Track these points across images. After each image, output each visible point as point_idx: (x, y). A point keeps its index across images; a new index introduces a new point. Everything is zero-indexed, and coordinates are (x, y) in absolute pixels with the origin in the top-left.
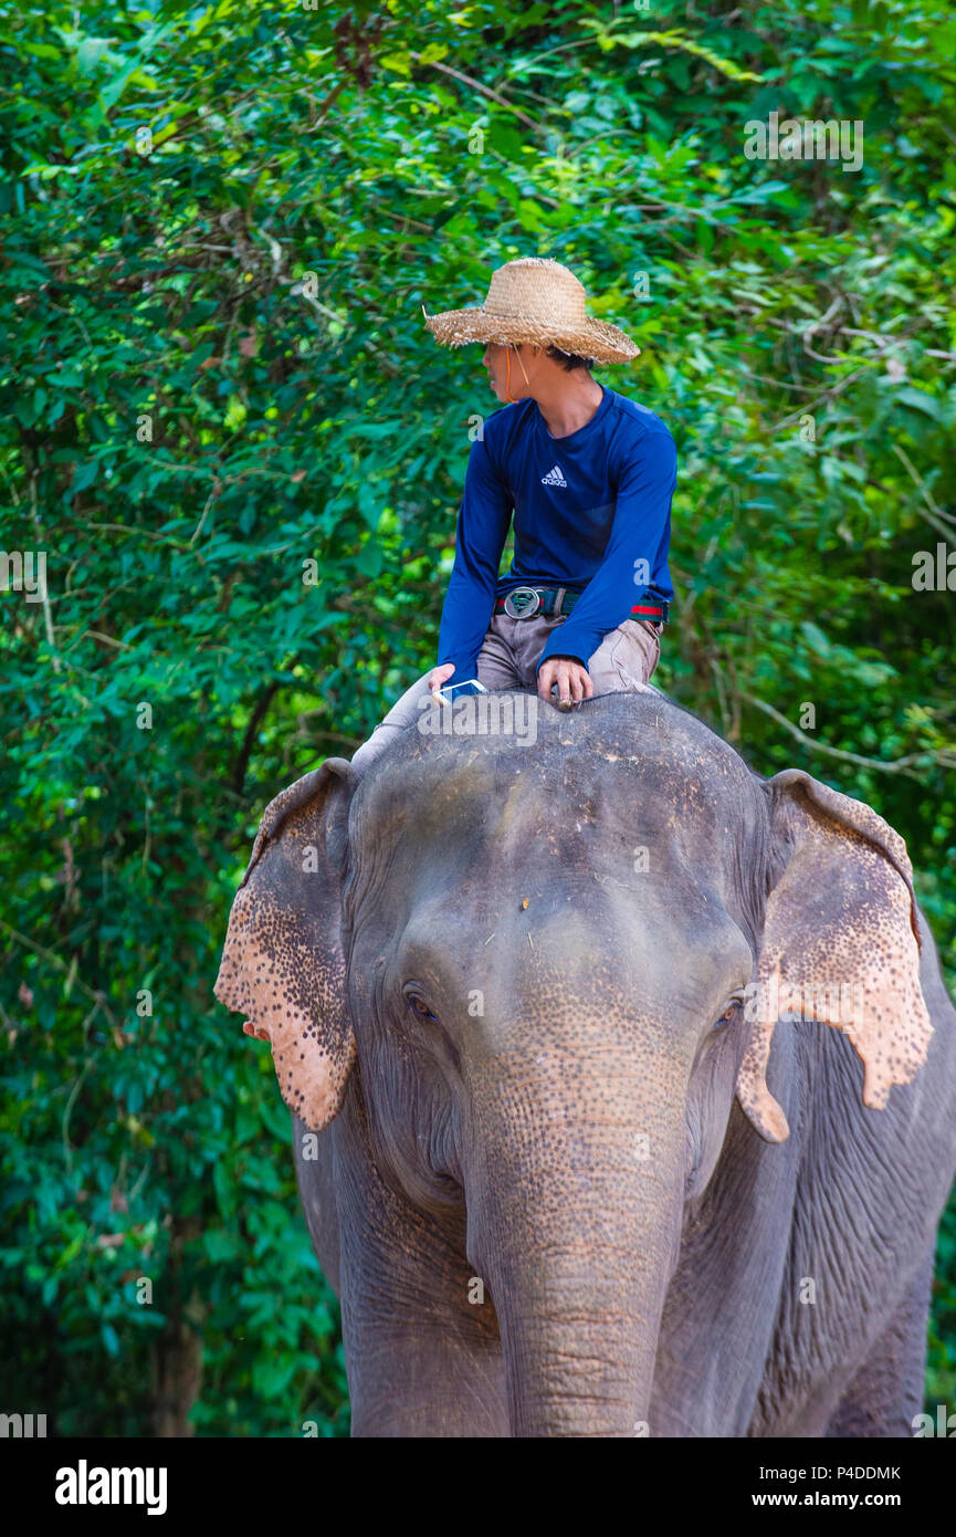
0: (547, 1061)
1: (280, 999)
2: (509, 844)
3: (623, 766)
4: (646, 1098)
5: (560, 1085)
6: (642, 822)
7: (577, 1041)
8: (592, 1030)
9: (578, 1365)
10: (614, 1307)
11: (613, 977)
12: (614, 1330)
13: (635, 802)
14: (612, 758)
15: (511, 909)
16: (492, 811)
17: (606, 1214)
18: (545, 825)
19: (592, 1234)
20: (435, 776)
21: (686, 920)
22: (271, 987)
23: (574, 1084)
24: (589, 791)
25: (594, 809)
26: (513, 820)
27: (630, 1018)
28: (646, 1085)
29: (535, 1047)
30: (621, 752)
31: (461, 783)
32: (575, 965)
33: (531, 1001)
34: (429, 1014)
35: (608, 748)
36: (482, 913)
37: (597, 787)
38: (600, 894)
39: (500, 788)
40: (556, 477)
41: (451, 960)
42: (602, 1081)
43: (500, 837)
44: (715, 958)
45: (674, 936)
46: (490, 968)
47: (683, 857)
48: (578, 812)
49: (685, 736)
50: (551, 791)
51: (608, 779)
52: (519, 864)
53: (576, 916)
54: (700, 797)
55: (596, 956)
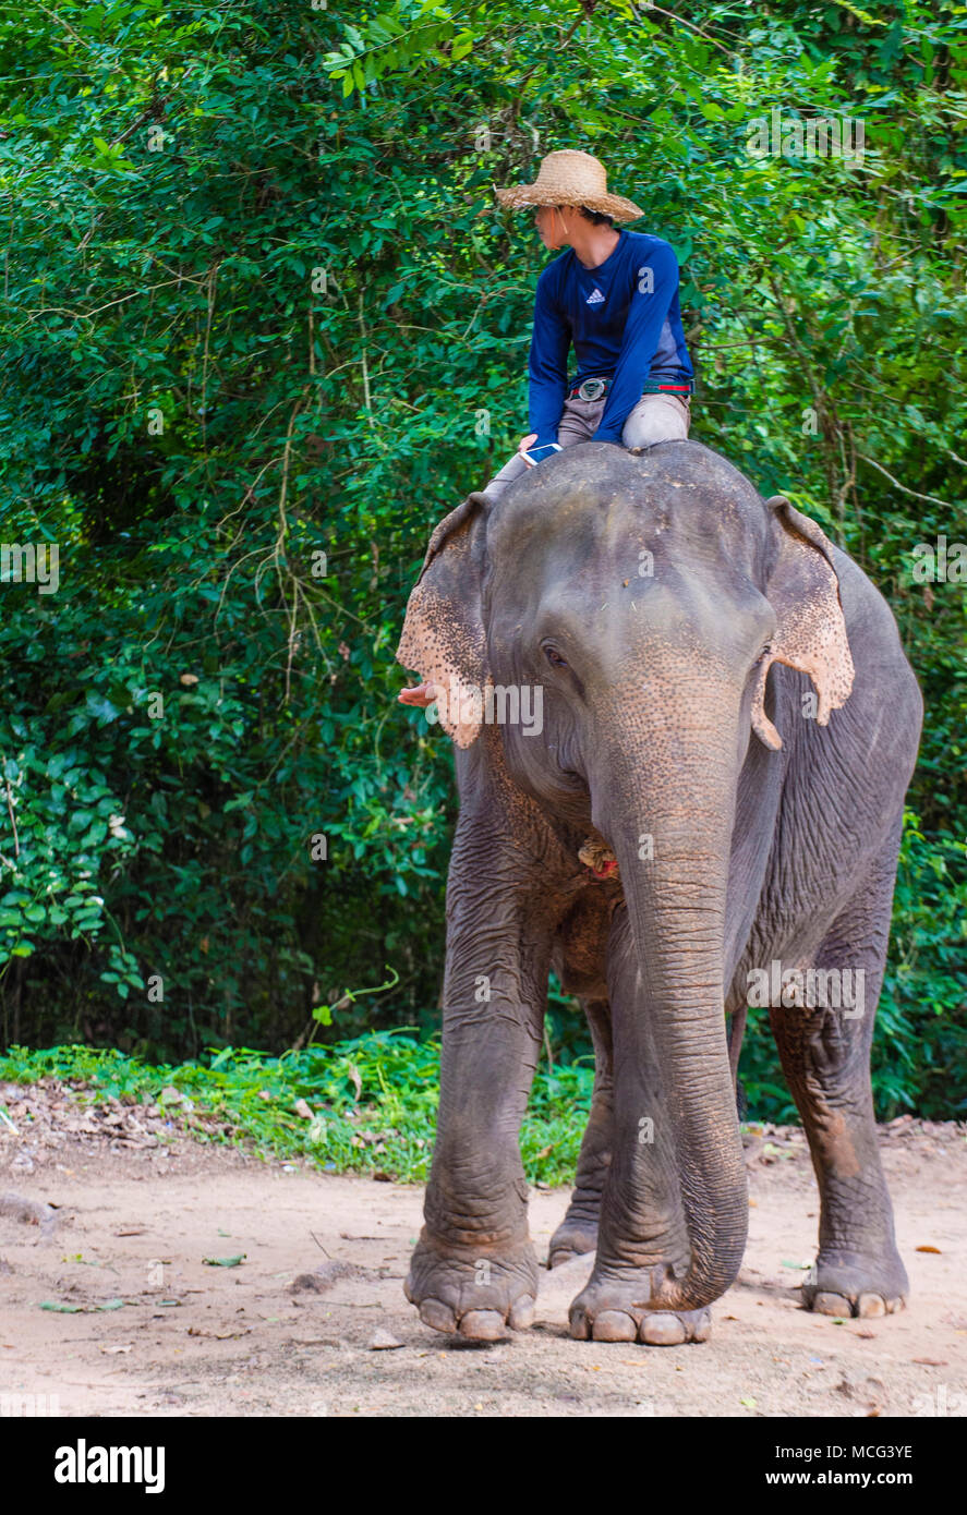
0: (651, 687)
1: (440, 660)
2: (612, 543)
3: (686, 490)
4: (718, 711)
5: (661, 703)
6: (701, 528)
7: (671, 673)
8: (680, 665)
9: (681, 888)
10: (704, 850)
11: (693, 629)
12: (704, 864)
13: (696, 513)
14: (677, 485)
15: (617, 587)
16: (599, 520)
17: (696, 788)
18: (634, 531)
19: (688, 802)
20: (556, 498)
21: (735, 593)
22: (435, 652)
23: (670, 702)
24: (664, 507)
25: (668, 520)
26: (615, 525)
27: (706, 658)
28: (718, 702)
29: (641, 678)
30: (682, 481)
31: (574, 502)
32: (667, 623)
33: (639, 649)
34: (560, 660)
35: (673, 479)
36: (597, 590)
37: (669, 504)
38: (677, 576)
39: (603, 505)
40: (596, 297)
41: (576, 622)
42: (689, 700)
43: (605, 537)
44: (757, 617)
45: (729, 604)
46: (606, 626)
47: (728, 551)
48: (658, 521)
49: (722, 471)
50: (638, 507)
51: (677, 499)
52: (619, 557)
53: (664, 590)
54: (736, 512)
55: (681, 615)
